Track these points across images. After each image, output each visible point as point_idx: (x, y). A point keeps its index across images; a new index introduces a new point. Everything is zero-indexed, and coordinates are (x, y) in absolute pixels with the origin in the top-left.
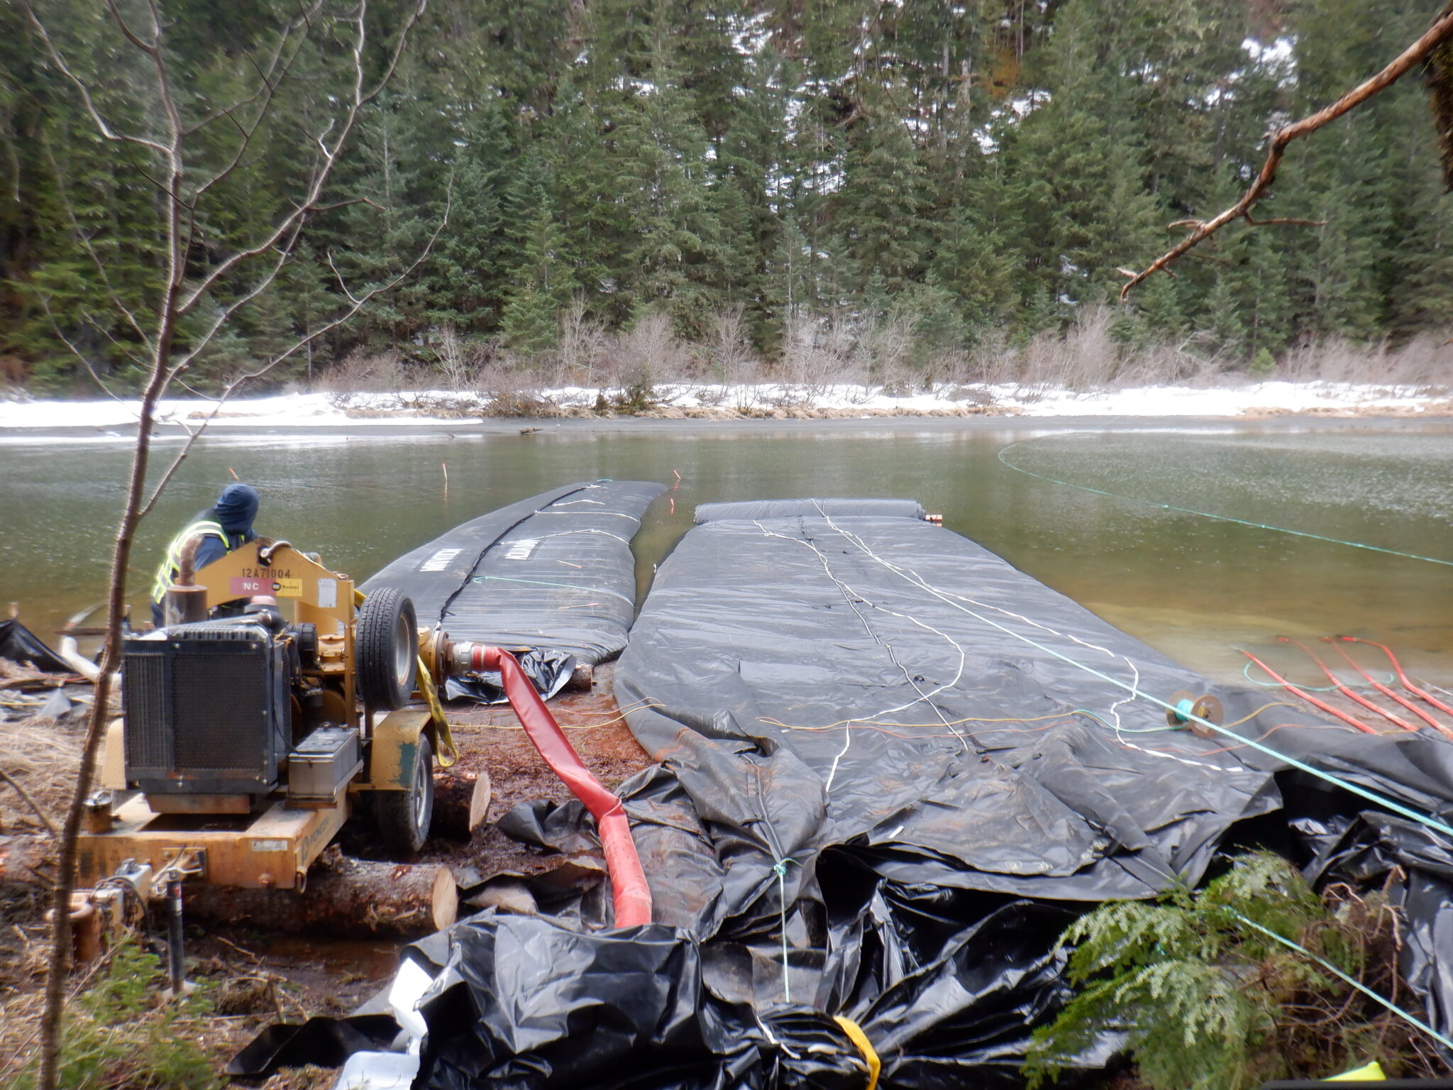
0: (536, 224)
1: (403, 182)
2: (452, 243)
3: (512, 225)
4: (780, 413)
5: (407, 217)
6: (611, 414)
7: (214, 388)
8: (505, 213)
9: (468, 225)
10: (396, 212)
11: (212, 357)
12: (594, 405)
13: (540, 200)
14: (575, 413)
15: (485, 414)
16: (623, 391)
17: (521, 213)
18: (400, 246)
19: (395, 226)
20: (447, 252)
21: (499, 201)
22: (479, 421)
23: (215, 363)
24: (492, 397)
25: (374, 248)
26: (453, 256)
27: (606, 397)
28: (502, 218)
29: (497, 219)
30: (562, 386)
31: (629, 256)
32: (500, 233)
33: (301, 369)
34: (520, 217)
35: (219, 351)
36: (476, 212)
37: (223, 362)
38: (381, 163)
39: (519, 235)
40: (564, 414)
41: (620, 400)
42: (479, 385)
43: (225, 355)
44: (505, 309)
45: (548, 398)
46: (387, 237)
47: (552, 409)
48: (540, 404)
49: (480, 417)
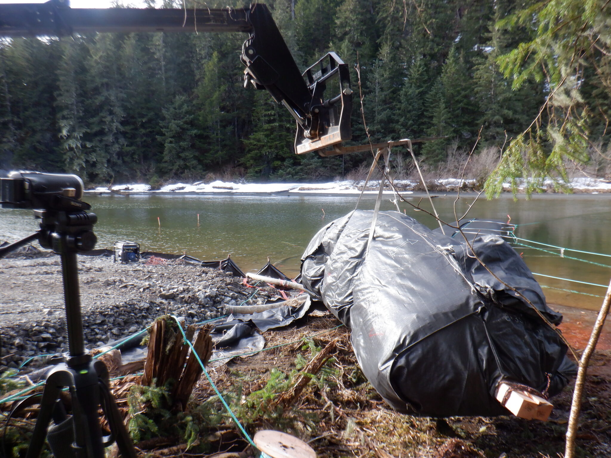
0: (438, 110)
1: (383, 96)
2: (402, 120)
3: (427, 111)
4: (550, 191)
5: (384, 110)
6: (469, 190)
7: (308, 179)
8: (424, 106)
9: (409, 112)
10: (380, 108)
11: (308, 167)
12: (461, 186)
13: (440, 100)
14: (453, 190)
15: (414, 190)
16: (475, 180)
17: (431, 106)
18: (381, 122)
19: (379, 113)
20: (400, 123)
21: (422, 101)
22: (412, 193)
23: (309, 169)
24: (417, 183)
25: (371, 123)
26: (402, 125)
27: (467, 183)
28: (423, 108)
29: (421, 109)
30: (447, 178)
31: (478, 122)
32: (422, 114)
33: (340, 171)
34: (430, 107)
35: (311, 164)
36: (413, 106)
37: (312, 168)
38: (375, 89)
39: (431, 115)
40: (448, 190)
41: (474, 184)
42: (411, 177)
43: (313, 166)
44: (423, 146)
45: (441, 183)
46: (376, 118)
47: (443, 188)
48: (437, 186)
49: (412, 191)
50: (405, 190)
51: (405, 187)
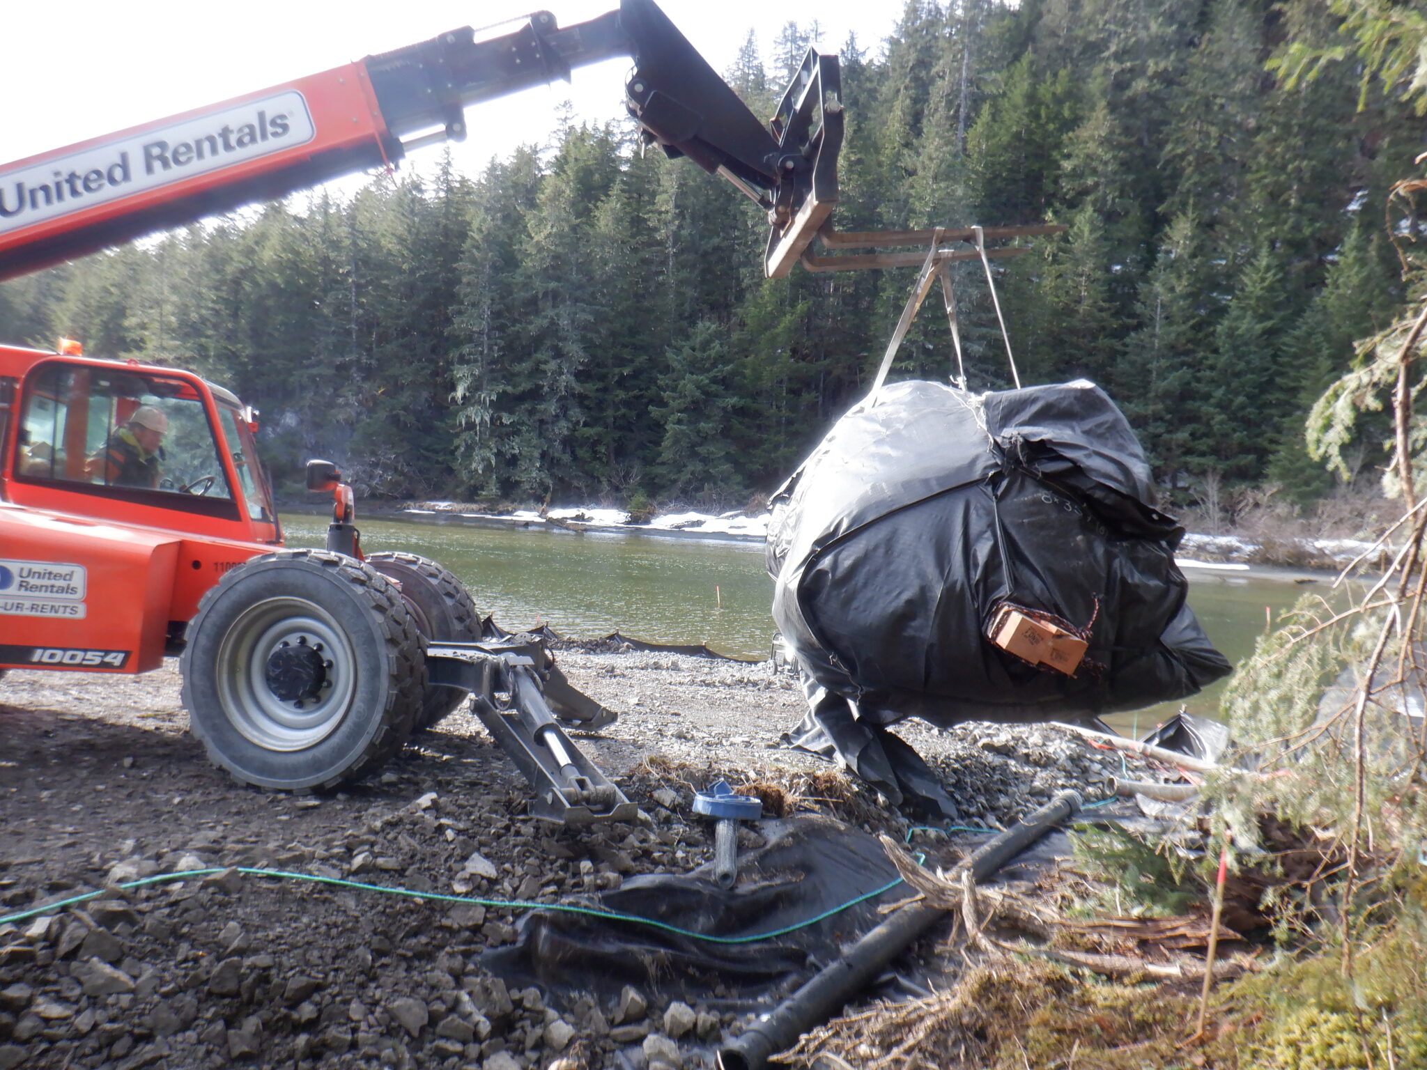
0: (1313, 373)
1: (1173, 336)
2: (1219, 393)
3: (1282, 374)
5: (1173, 368)
8: (1275, 362)
9: (1238, 375)
10: (1164, 363)
12: (1375, 559)
13: (1319, 350)
15: (1249, 561)
17: (1296, 363)
18: (1167, 394)
19: (1162, 375)
20: (1212, 401)
21: (1269, 351)
22: (1245, 567)
24: (1256, 544)
26: (1218, 405)
28: (1274, 367)
29: (1267, 369)
30: (1337, 538)
32: (1271, 381)
34: (1292, 366)
36: (1248, 363)
38: (1152, 319)
39: (1292, 384)
40: (1339, 567)
42: (1243, 531)
44: (1271, 457)
45: (1321, 550)
46: (1153, 386)
47: (1327, 561)
48: (1312, 556)
49: (1246, 562)
50: (1229, 560)
51: (1226, 554)
